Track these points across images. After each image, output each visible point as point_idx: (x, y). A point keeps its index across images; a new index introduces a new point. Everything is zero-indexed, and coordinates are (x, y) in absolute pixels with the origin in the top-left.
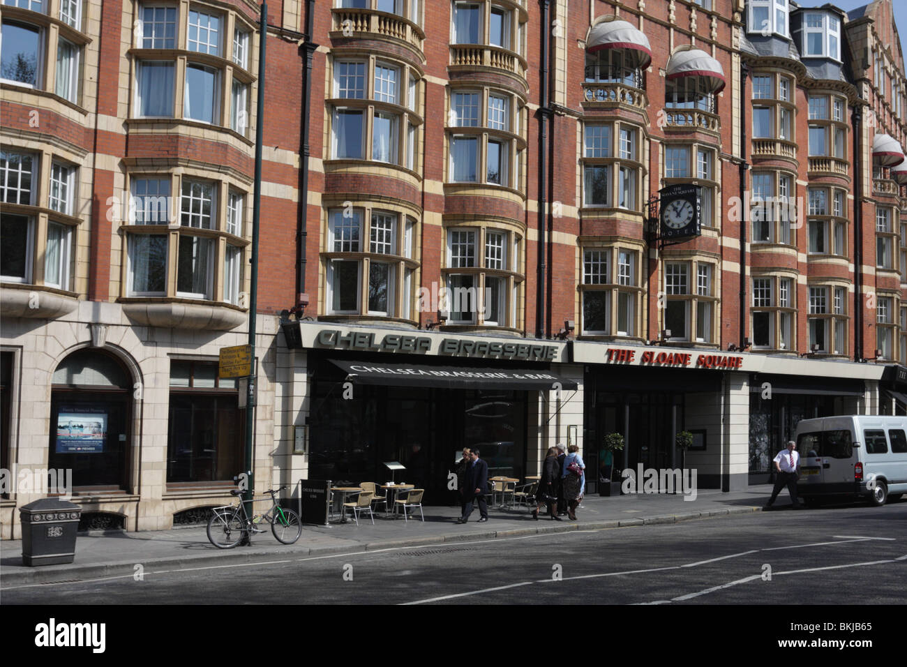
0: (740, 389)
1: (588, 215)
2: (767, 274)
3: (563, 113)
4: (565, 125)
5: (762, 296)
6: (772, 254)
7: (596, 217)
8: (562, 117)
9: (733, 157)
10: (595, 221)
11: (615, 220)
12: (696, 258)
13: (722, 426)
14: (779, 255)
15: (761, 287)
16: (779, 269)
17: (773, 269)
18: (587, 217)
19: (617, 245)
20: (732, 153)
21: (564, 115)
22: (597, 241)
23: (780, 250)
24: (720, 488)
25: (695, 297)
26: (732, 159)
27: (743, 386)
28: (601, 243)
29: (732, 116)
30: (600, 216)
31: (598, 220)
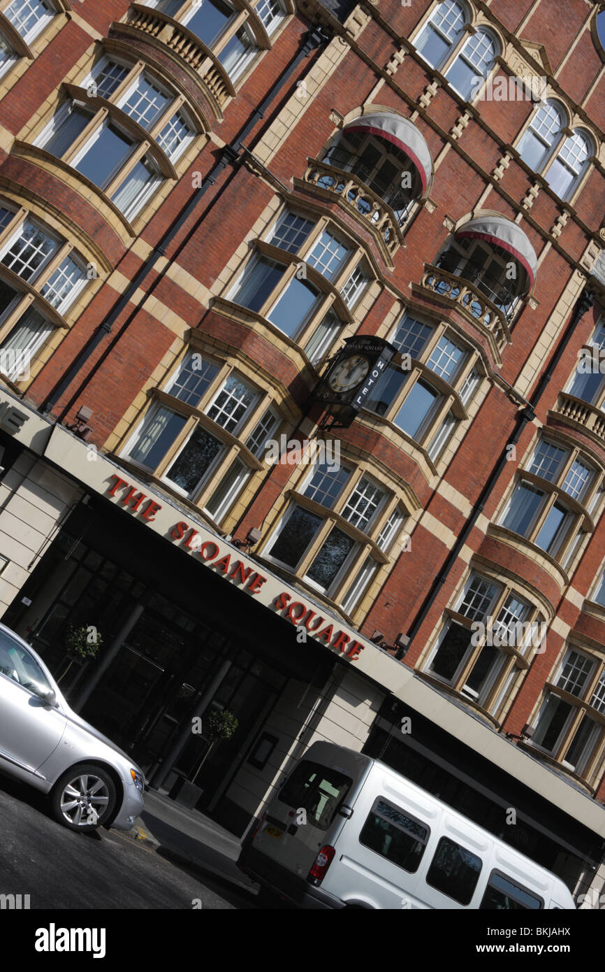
0: (355, 705)
1: (220, 309)
2: (494, 575)
3: (256, 171)
4: (253, 187)
5: (475, 605)
6: (514, 552)
7: (229, 315)
8: (254, 175)
9: (511, 389)
10: (225, 319)
11: (249, 330)
12: (366, 466)
13: (296, 742)
14: (524, 559)
15: (480, 591)
16: (514, 577)
17: (505, 573)
18: (217, 310)
19: (234, 362)
20: (513, 385)
21: (257, 175)
22: (210, 345)
23: (531, 554)
24: (240, 837)
25: (334, 516)
26: (510, 392)
27: (362, 705)
28: (214, 350)
29: (537, 341)
30: (233, 317)
31: (230, 321)
